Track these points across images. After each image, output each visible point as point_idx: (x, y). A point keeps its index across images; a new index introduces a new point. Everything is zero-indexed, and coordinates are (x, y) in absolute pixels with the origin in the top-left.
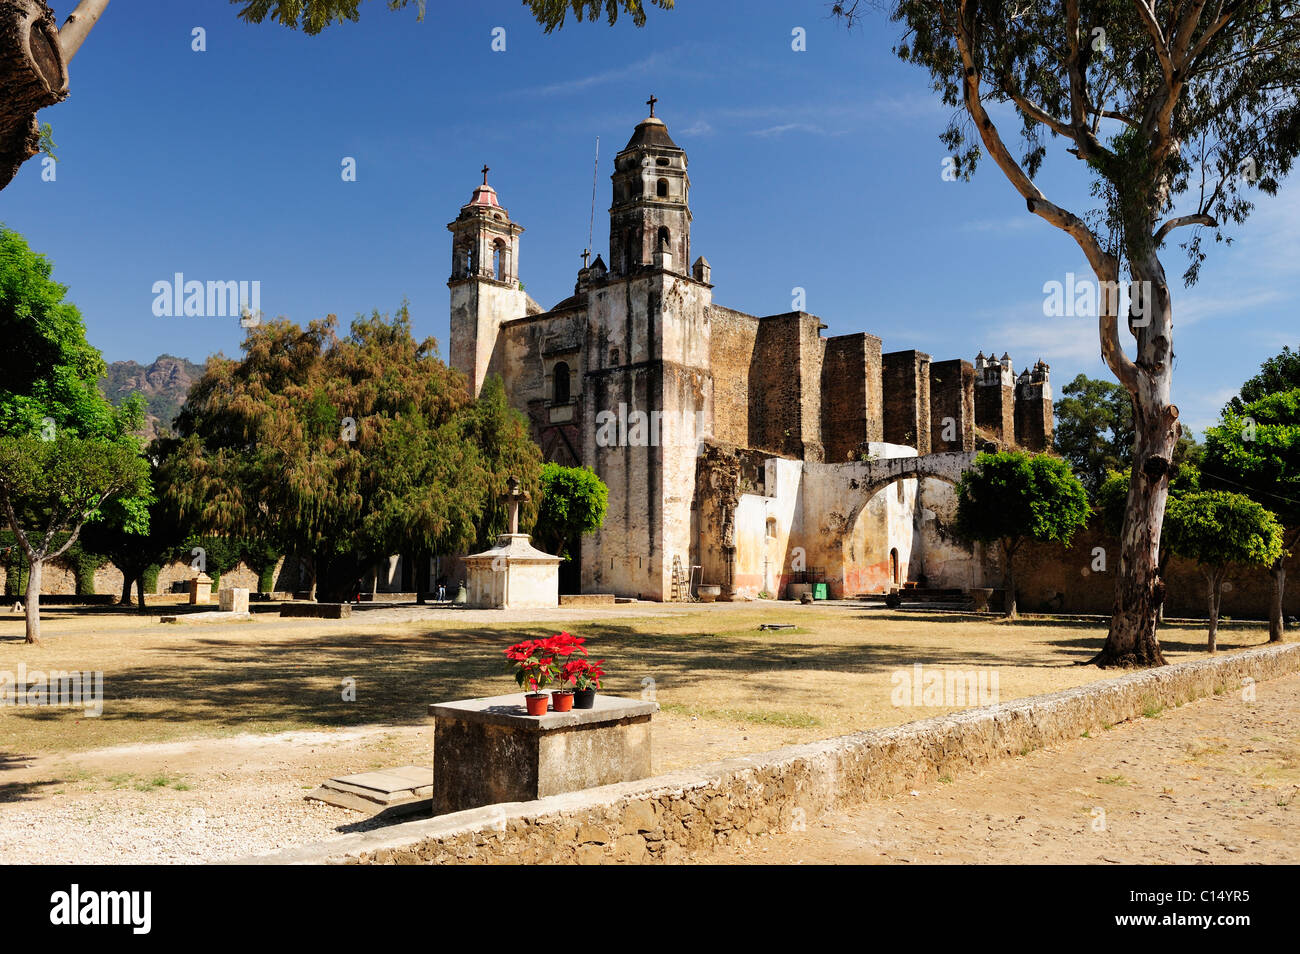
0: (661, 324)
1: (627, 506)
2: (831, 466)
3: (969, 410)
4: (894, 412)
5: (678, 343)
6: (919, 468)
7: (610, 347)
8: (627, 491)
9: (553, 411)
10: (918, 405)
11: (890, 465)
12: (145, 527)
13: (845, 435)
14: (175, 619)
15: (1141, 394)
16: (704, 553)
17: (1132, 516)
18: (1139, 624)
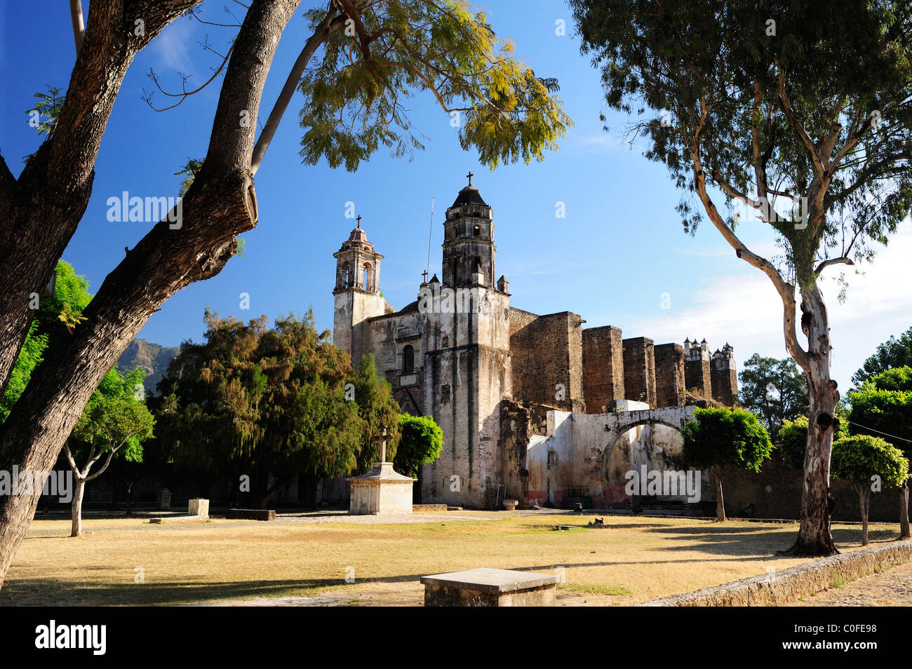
0: (477, 320)
1: (454, 443)
2: (592, 416)
3: (681, 377)
4: (631, 379)
5: (488, 333)
6: (652, 418)
7: (443, 335)
8: (454, 433)
9: (402, 378)
10: (647, 374)
11: (631, 415)
12: (140, 457)
13: (599, 394)
14: (160, 520)
15: (812, 373)
16: (506, 475)
17: (811, 453)
18: (819, 525)
